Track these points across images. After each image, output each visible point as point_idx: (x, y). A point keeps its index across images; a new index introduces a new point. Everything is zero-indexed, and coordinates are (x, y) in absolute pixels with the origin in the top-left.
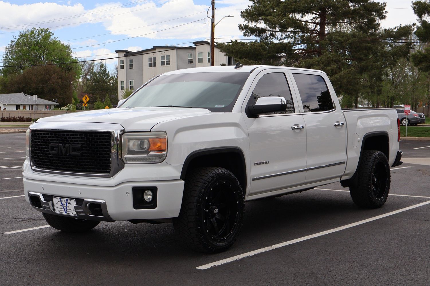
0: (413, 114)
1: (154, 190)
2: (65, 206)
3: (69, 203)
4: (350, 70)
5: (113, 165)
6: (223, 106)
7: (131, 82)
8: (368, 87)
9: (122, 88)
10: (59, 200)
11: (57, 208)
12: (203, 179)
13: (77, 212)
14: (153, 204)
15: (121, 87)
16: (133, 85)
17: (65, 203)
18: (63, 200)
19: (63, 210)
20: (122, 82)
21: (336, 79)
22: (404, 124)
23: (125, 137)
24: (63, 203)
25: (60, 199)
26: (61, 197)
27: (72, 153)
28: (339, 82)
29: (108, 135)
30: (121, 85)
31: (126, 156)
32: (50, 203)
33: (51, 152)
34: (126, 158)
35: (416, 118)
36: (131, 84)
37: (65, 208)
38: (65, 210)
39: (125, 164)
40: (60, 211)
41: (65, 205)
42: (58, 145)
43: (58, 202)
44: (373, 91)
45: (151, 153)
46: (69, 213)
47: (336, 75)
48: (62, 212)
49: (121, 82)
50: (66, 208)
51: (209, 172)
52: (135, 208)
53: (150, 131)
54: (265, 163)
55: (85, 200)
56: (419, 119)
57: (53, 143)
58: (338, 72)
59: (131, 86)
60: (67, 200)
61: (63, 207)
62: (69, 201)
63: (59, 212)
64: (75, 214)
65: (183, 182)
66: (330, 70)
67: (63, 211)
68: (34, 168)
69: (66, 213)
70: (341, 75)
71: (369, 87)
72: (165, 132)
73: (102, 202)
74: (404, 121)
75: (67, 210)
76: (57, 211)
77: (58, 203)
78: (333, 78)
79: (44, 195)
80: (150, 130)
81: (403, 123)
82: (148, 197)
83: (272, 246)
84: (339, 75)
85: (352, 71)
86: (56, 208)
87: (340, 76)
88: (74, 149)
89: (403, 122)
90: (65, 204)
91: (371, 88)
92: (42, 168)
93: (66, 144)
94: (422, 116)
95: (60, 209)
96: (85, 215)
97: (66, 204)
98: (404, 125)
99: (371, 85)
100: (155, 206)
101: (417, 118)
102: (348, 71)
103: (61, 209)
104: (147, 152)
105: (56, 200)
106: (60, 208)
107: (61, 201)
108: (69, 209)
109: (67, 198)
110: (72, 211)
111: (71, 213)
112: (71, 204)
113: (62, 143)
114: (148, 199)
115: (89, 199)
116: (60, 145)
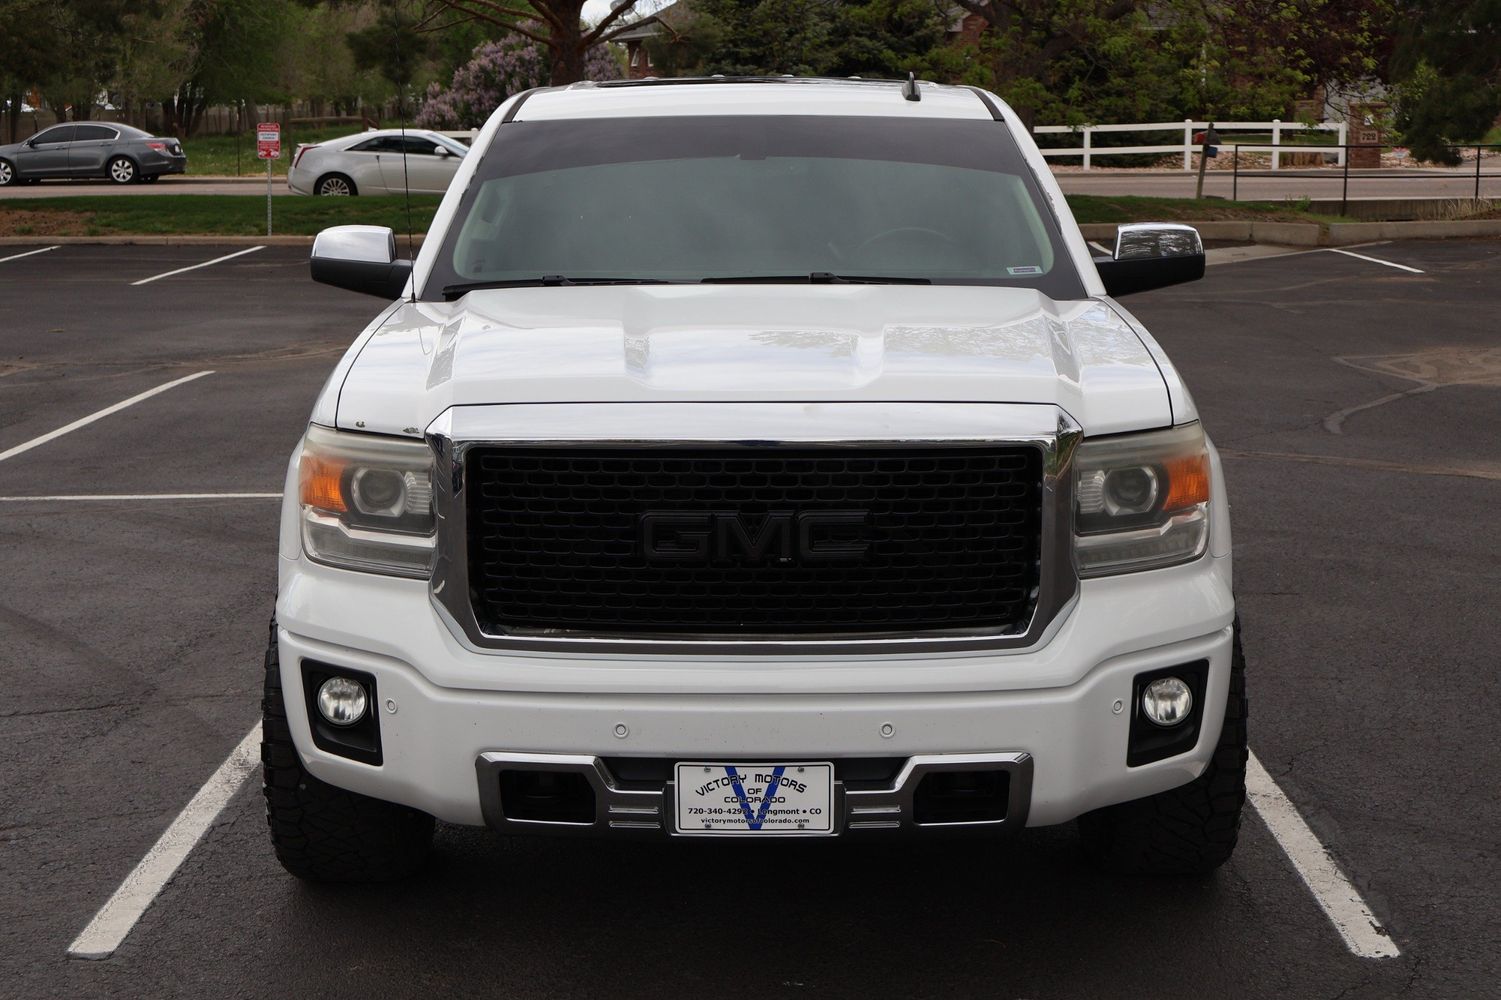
0: (145, 141)
1: (1195, 674)
2: (756, 799)
3: (793, 783)
10: (720, 772)
11: (698, 812)
13: (843, 818)
17: (764, 787)
18: (748, 774)
19: (742, 816)
22: (118, 176)
24: (748, 784)
25: (731, 771)
26: (735, 761)
27: (808, 552)
31: (1078, 542)
32: (663, 793)
33: (652, 552)
35: (159, 157)
37: (755, 807)
38: (755, 815)
39: (1079, 580)
40: (714, 826)
41: (762, 795)
42: (713, 516)
43: (711, 787)
45: (1173, 521)
46: (774, 828)
48: (731, 827)
50: (765, 807)
52: (1134, 759)
53: (1172, 426)
55: (917, 761)
56: (168, 159)
57: (657, 507)
60: (779, 771)
61: (745, 806)
62: (790, 773)
63: (706, 829)
64: (820, 825)
67: (735, 821)
69: (755, 827)
73: (1017, 759)
74: (118, 165)
75: (769, 816)
76: (689, 825)
77: (705, 791)
80: (1170, 423)
81: (114, 174)
86: (684, 812)
88: (819, 533)
89: (115, 171)
90: (758, 791)
93: (764, 509)
94: (177, 149)
95: (712, 816)
96: (900, 826)
97: (764, 790)
98: (119, 180)
100: (1192, 740)
101: (159, 155)
103: (724, 816)
104: (1158, 516)
105: (688, 781)
106: (717, 811)
107: (734, 780)
108: (781, 811)
109: (779, 762)
110: (802, 816)
111: (795, 826)
112: (801, 788)
113: (732, 507)
114: (1172, 714)
115: (941, 753)
116: (722, 514)
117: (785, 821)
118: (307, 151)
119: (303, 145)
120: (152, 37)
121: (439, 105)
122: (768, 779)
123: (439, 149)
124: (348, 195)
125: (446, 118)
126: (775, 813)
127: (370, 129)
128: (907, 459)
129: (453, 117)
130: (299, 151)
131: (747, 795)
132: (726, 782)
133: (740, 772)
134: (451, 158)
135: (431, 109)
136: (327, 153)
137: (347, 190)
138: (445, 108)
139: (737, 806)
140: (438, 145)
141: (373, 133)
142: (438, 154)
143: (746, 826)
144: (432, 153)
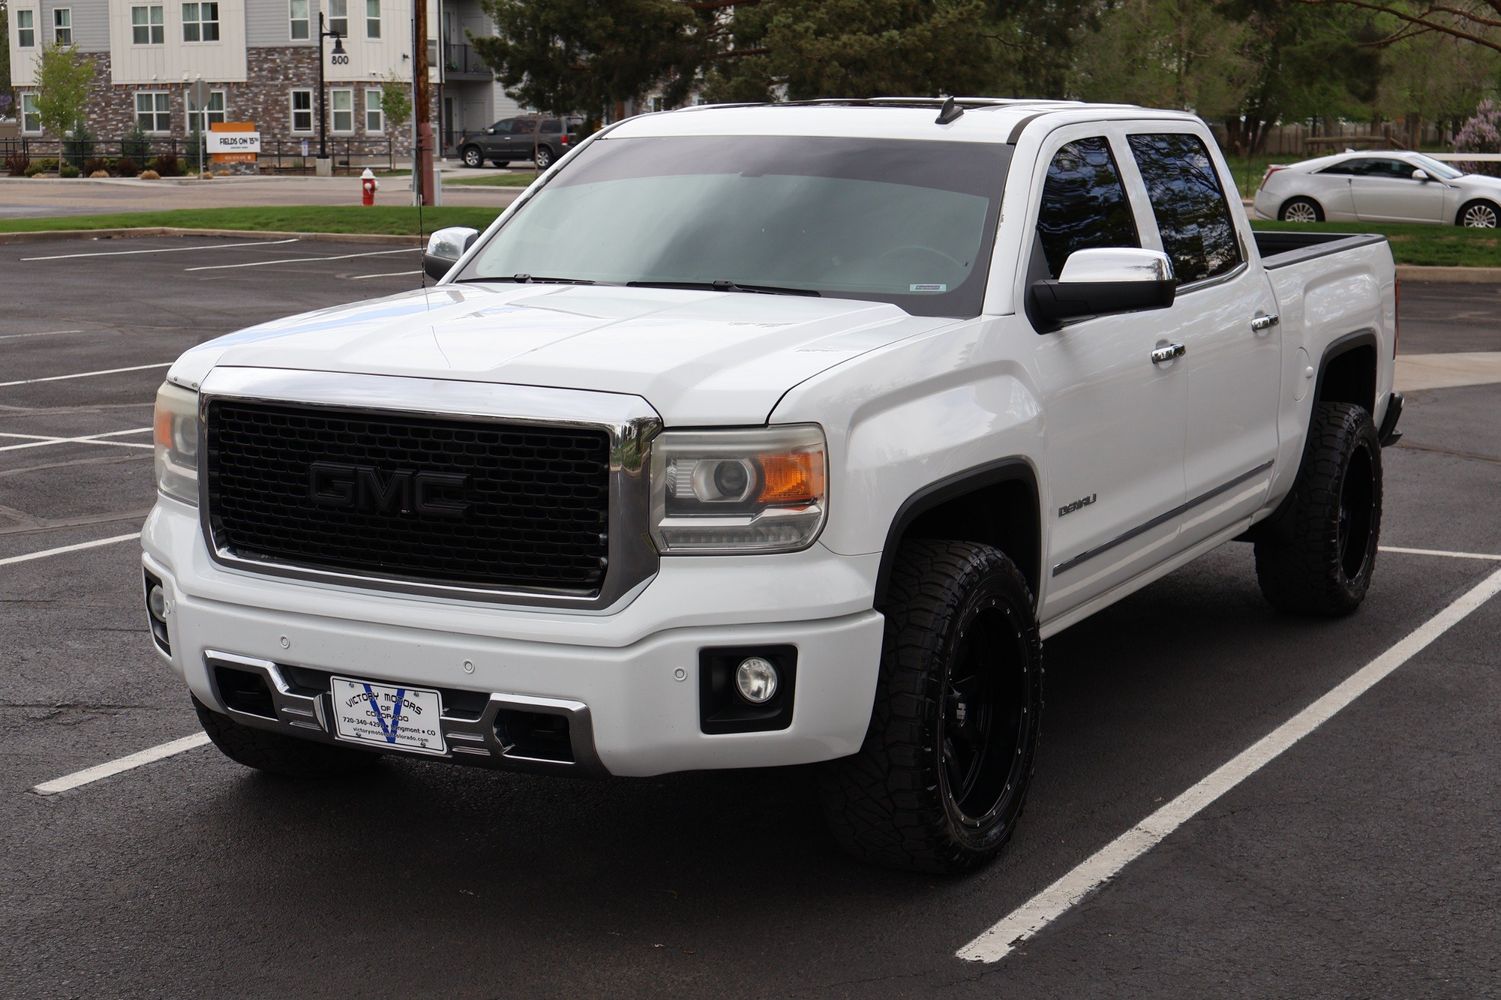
1: (783, 658)
2: (388, 716)
3: (412, 705)
4: (971, 10)
5: (613, 561)
6: (943, 288)
7: (58, 13)
8: (1017, 67)
9: (26, 39)
10: (360, 689)
11: (351, 720)
12: (936, 599)
13: (450, 743)
14: (778, 711)
15: (21, 32)
16: (69, 24)
17: (392, 705)
18: (379, 690)
19: (380, 729)
20: (23, 15)
21: (918, 43)
23: (662, 447)
24: (381, 702)
25: (367, 687)
26: (368, 680)
27: (423, 507)
28: (930, 54)
29: (591, 441)
30: (21, 24)
31: (666, 523)
32: (317, 700)
33: (316, 496)
34: (664, 531)
36: (59, 22)
37: (389, 722)
38: (390, 729)
39: (660, 555)
40: (363, 735)
41: (391, 712)
42: (355, 469)
43: (357, 699)
44: (1031, 80)
45: (769, 513)
46: (404, 743)
47: (919, 28)
48: (375, 738)
49: (21, 13)
50: (395, 723)
51: (950, 567)
52: (707, 728)
53: (766, 425)
54: (1086, 504)
55: (494, 697)
57: (321, 458)
58: (922, 14)
59: (59, 32)
60: (401, 693)
61: (381, 721)
62: (409, 696)
63: (359, 736)
64: (436, 745)
65: (880, 617)
66: (899, 9)
67: (377, 733)
68: (223, 553)
69: (391, 740)
70: (935, 27)
71: (1020, 69)
72: (817, 425)
73: (575, 706)
75: (399, 732)
76: (346, 731)
77: (352, 702)
78: (909, 37)
79: (285, 669)
80: (763, 422)
82: (758, 683)
83: (1140, 825)
84: (929, 27)
85: (979, 11)
86: (341, 719)
87: (935, 30)
88: (433, 492)
90: (388, 708)
91: (1027, 72)
92: (263, 556)
93: (393, 466)
95: (360, 726)
96: (488, 754)
97: (392, 709)
99: (1025, 59)
100: (784, 721)
102: (961, 14)
103: (368, 727)
104: (752, 507)
105: (341, 691)
106: (363, 722)
107: (371, 697)
108: (407, 729)
109: (402, 685)
110: (422, 736)
111: (418, 743)
112: (419, 711)
113: (371, 463)
114: (758, 693)
115: (513, 693)
116: (362, 468)
117: (411, 738)
118: (1275, 173)
119: (1273, 166)
120: (1206, 50)
121: (1481, 125)
122: (394, 699)
123: (1417, 173)
124: (1314, 221)
125: (1487, 140)
126: (404, 730)
127: (1348, 150)
128: (501, 433)
129: (1494, 138)
130: (1268, 171)
131: (382, 712)
132: (365, 697)
133: (375, 690)
134: (1431, 183)
135: (1471, 129)
136: (1294, 175)
137: (1313, 216)
138: (1486, 127)
139: (376, 720)
140: (1416, 168)
141: (1350, 154)
142: (1417, 179)
143: (384, 738)
144: (1409, 176)
